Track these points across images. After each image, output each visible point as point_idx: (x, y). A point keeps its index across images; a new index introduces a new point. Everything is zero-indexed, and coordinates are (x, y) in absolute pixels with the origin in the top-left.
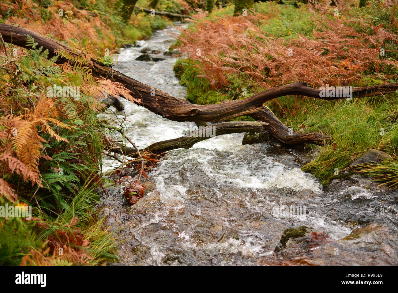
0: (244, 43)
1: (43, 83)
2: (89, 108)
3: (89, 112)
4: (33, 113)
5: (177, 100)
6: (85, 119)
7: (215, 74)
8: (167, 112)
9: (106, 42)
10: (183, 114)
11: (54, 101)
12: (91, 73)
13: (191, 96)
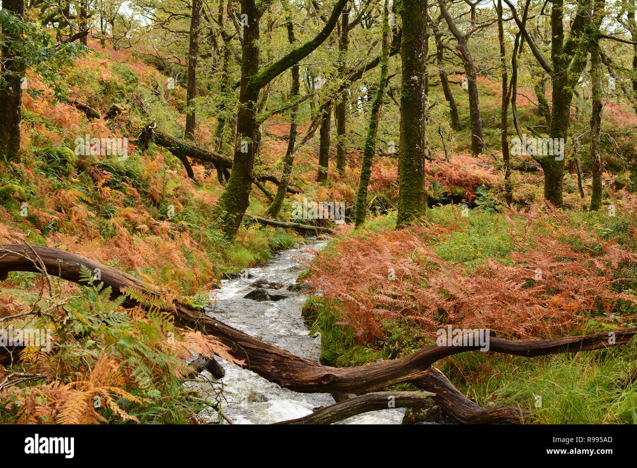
0: (408, 272)
1: (103, 336)
2: (169, 372)
3: (169, 379)
4: (88, 379)
5: (302, 361)
6: (164, 389)
7: (364, 320)
8: (287, 379)
9: (199, 271)
10: (310, 381)
11: (119, 363)
12: (173, 322)
13: (327, 354)
